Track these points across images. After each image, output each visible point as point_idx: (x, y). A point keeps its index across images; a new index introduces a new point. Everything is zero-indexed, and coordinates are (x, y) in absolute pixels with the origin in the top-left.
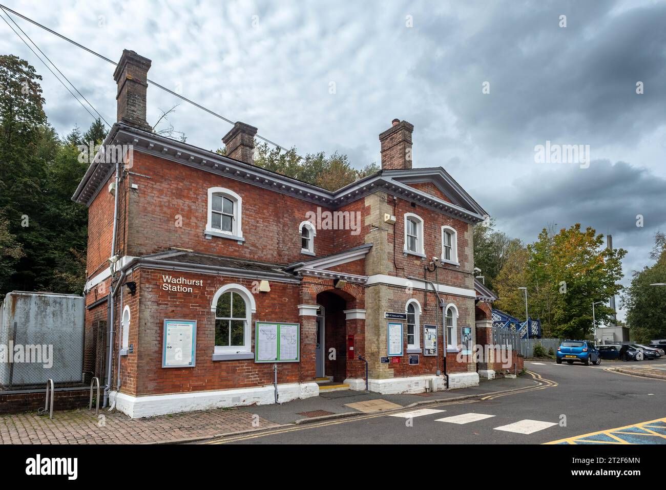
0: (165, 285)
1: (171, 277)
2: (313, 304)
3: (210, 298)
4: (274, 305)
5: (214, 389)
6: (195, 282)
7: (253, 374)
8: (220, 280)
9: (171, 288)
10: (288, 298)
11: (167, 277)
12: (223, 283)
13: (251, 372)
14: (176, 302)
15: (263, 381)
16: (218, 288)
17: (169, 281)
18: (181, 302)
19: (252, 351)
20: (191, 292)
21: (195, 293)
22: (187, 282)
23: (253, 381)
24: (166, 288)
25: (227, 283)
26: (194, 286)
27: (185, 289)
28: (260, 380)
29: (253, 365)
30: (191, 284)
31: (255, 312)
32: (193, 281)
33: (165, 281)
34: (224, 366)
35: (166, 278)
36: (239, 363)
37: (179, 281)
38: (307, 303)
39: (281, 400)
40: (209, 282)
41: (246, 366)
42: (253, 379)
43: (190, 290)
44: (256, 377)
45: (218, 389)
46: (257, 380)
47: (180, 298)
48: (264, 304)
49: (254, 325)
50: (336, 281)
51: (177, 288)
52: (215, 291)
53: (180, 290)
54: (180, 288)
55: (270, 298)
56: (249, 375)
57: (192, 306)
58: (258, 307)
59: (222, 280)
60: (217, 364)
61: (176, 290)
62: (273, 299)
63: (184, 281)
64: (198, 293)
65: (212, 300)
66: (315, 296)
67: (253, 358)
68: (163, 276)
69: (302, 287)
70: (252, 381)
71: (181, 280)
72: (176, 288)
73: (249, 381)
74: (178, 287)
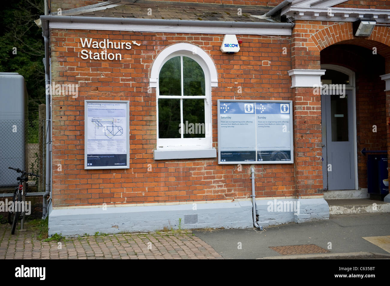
0: (85, 52)
1: (91, 39)
2: (314, 68)
3: (148, 67)
4: (247, 73)
5: (158, 201)
6: (125, 45)
7: (218, 182)
8: (161, 39)
9: (93, 55)
10: (271, 61)
11: (86, 40)
12: (165, 44)
13: (214, 178)
14: (100, 75)
15: (233, 192)
16: (159, 52)
17: (89, 46)
18: (106, 75)
19: (213, 146)
20: (121, 59)
21: (125, 61)
22: (114, 45)
23: (218, 191)
24: (85, 56)
25: (171, 44)
26: (123, 51)
27: (111, 56)
28: (229, 190)
29: (217, 167)
30: (119, 47)
31: (216, 85)
32: (122, 44)
33: (84, 46)
34: (172, 168)
35: (86, 42)
36: (194, 164)
37: (102, 45)
38: (304, 66)
39: (262, 223)
40: (145, 43)
41: (205, 169)
42: (217, 189)
43: (118, 56)
44: (221, 186)
45: (165, 201)
46: (224, 191)
47: (105, 69)
48: (232, 72)
49: (215, 105)
50: (356, 25)
51: (100, 55)
52: (155, 57)
53: (104, 57)
54: (104, 55)
55: (241, 62)
56: (210, 182)
57: (122, 80)
58: (221, 77)
59: (165, 39)
60: (161, 165)
61: (99, 58)
62: (246, 63)
63: (110, 44)
64: (131, 61)
65: (151, 70)
66: (318, 54)
67: (216, 156)
68: (81, 39)
69: (294, 40)
70: (215, 192)
71: (105, 43)
72: (98, 56)
73: (211, 192)
74: (102, 53)
